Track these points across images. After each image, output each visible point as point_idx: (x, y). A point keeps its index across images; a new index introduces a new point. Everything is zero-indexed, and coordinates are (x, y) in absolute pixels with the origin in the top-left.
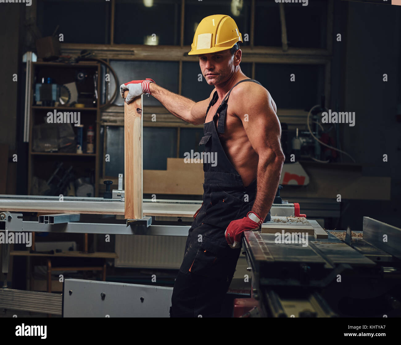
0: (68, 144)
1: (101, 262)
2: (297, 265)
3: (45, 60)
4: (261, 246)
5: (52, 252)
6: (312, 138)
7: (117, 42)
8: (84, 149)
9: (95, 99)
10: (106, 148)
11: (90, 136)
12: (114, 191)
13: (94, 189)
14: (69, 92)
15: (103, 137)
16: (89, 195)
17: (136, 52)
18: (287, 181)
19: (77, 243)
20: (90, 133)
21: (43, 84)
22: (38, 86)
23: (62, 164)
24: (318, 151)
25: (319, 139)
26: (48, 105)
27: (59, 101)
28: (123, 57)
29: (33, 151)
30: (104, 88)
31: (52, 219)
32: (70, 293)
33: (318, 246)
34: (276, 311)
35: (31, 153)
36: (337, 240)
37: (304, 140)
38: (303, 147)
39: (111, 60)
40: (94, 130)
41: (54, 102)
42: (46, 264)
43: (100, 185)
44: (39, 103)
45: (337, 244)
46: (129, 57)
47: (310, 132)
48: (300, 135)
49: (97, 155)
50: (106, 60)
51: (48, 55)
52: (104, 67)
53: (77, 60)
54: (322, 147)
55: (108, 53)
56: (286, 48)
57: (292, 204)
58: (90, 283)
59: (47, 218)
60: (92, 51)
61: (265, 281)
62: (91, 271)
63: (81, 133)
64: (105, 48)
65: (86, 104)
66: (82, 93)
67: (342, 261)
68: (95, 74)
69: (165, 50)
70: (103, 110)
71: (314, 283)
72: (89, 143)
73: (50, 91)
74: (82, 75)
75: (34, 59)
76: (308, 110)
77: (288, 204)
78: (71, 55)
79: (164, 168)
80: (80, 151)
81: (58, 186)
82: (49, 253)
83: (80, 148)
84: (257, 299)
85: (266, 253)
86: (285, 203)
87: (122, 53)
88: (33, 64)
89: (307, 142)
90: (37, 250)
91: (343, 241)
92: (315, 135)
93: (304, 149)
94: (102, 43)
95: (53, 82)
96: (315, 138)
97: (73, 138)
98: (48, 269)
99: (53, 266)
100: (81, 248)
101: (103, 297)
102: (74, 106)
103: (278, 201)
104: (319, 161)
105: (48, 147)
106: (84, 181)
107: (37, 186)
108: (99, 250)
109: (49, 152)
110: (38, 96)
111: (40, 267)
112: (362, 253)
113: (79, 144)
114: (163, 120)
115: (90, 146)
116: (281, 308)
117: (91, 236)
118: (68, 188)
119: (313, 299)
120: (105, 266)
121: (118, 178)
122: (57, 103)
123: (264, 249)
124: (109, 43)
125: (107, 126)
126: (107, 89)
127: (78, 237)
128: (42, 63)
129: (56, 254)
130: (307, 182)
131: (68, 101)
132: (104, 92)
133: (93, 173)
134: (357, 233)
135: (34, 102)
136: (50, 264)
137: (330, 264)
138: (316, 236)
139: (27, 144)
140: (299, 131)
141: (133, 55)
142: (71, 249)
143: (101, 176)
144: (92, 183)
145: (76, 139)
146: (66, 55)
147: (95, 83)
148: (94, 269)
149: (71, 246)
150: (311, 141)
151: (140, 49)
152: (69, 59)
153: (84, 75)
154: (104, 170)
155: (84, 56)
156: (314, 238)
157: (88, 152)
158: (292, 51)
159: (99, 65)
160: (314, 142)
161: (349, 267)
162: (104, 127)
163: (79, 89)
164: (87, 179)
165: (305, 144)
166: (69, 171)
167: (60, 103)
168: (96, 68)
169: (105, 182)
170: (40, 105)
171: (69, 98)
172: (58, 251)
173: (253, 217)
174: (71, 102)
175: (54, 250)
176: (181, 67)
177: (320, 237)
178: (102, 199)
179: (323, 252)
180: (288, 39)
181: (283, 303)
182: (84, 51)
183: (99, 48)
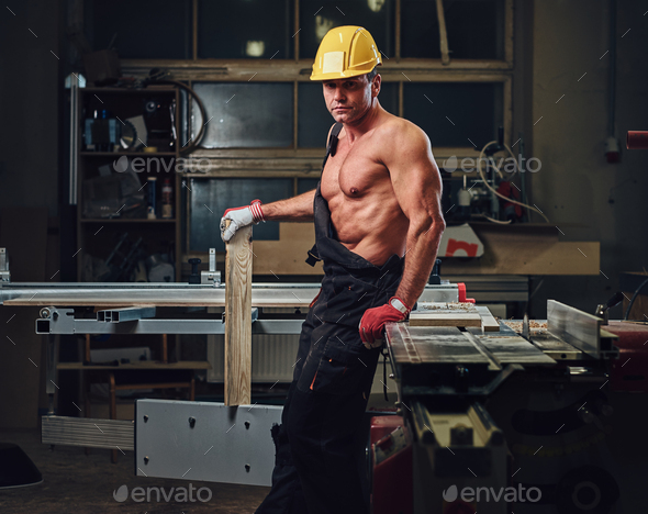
0: (135, 206)
1: (186, 375)
2: (451, 367)
3: (98, 84)
4: (405, 344)
5: (116, 363)
6: (487, 189)
7: (202, 56)
8: (159, 212)
9: (172, 139)
10: (191, 210)
11: (166, 193)
12: (203, 274)
13: (175, 270)
14: (134, 130)
15: (186, 193)
16: (167, 280)
17: (230, 70)
18: (453, 252)
19: (151, 349)
20: (167, 190)
21: (95, 120)
22: (89, 122)
23: (126, 235)
24: (496, 208)
25: (497, 190)
26: (105, 149)
27: (120, 144)
28: (212, 77)
29: (84, 217)
30: (185, 123)
31: (116, 315)
32: (146, 419)
33: (483, 342)
34: (421, 427)
35: (80, 220)
36: (512, 333)
37: (475, 192)
38: (473, 202)
39: (194, 82)
40: (173, 185)
41: (113, 145)
42: (108, 381)
43: (183, 264)
44: (90, 146)
45: (511, 338)
46: (221, 78)
47: (484, 180)
48: (469, 185)
49: (178, 220)
50: (187, 82)
51: (102, 77)
52: (184, 93)
53: (145, 84)
54: (502, 202)
55: (190, 72)
56: (446, 59)
57: (456, 285)
58: (173, 404)
59: (108, 314)
60: (167, 69)
61: (410, 390)
62: (174, 389)
63: (153, 189)
64: (186, 66)
65: (160, 147)
66: (153, 131)
67: (512, 359)
68: (171, 103)
69: (273, 66)
70: (185, 154)
71: (475, 390)
72: (165, 203)
73: (106, 129)
74: (152, 105)
75: (82, 83)
76: (479, 149)
77: (449, 284)
78: (136, 77)
79: (276, 237)
80: (152, 216)
81: (121, 267)
82: (111, 364)
83: (153, 211)
84: (400, 414)
85: (413, 353)
86: (446, 283)
87: (211, 71)
88: (81, 90)
89: (480, 195)
90: (93, 360)
91: (519, 334)
92: (490, 184)
93: (475, 204)
94: (181, 57)
95: (111, 116)
96: (491, 188)
97: (142, 197)
98: (110, 388)
99: (118, 383)
100: (157, 357)
101: (192, 423)
102: (143, 151)
103: (435, 281)
104: (498, 222)
105: (106, 211)
106: (160, 260)
107: (91, 268)
108: (183, 359)
109: (108, 218)
110: (89, 137)
111: (98, 386)
112: (541, 349)
113: (151, 205)
114: (272, 167)
115: (167, 208)
116: (428, 424)
117: (171, 337)
118: (136, 270)
119: (472, 411)
120: (193, 381)
121: (208, 254)
122: (117, 147)
123: (410, 347)
124: (191, 57)
125: (191, 178)
126: (189, 124)
127: (152, 340)
128: (94, 89)
129: (122, 366)
130: (480, 252)
131: (133, 143)
132: (185, 128)
133: (173, 246)
134: (541, 323)
135: (83, 146)
136: (113, 381)
137: (496, 363)
138: (483, 329)
139: (74, 207)
140: (467, 179)
141: (225, 74)
142: (143, 358)
143: (184, 251)
144: (172, 261)
145: (146, 198)
146: (129, 76)
147: (172, 117)
148: (178, 386)
149: (143, 353)
150: (485, 193)
151: (236, 65)
152: (133, 82)
153: (156, 105)
154: (188, 242)
155: (155, 77)
156: (480, 330)
157: (165, 216)
158: (455, 65)
159: (177, 90)
160: (489, 194)
161: (521, 367)
162: (186, 179)
163: (149, 125)
164: (164, 256)
165: (476, 198)
166: (137, 245)
167: (122, 147)
168: (172, 95)
169: (190, 261)
170: (92, 150)
171: (135, 139)
172: (124, 361)
173: (397, 304)
174: (137, 145)
175: (119, 359)
176: (296, 90)
177: (489, 330)
178: (187, 284)
179: (488, 349)
180: (450, 47)
181: (432, 418)
182: (154, 71)
183: (176, 66)
